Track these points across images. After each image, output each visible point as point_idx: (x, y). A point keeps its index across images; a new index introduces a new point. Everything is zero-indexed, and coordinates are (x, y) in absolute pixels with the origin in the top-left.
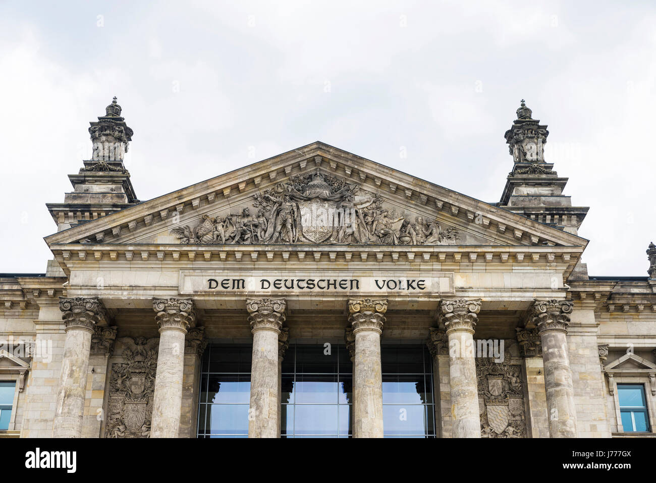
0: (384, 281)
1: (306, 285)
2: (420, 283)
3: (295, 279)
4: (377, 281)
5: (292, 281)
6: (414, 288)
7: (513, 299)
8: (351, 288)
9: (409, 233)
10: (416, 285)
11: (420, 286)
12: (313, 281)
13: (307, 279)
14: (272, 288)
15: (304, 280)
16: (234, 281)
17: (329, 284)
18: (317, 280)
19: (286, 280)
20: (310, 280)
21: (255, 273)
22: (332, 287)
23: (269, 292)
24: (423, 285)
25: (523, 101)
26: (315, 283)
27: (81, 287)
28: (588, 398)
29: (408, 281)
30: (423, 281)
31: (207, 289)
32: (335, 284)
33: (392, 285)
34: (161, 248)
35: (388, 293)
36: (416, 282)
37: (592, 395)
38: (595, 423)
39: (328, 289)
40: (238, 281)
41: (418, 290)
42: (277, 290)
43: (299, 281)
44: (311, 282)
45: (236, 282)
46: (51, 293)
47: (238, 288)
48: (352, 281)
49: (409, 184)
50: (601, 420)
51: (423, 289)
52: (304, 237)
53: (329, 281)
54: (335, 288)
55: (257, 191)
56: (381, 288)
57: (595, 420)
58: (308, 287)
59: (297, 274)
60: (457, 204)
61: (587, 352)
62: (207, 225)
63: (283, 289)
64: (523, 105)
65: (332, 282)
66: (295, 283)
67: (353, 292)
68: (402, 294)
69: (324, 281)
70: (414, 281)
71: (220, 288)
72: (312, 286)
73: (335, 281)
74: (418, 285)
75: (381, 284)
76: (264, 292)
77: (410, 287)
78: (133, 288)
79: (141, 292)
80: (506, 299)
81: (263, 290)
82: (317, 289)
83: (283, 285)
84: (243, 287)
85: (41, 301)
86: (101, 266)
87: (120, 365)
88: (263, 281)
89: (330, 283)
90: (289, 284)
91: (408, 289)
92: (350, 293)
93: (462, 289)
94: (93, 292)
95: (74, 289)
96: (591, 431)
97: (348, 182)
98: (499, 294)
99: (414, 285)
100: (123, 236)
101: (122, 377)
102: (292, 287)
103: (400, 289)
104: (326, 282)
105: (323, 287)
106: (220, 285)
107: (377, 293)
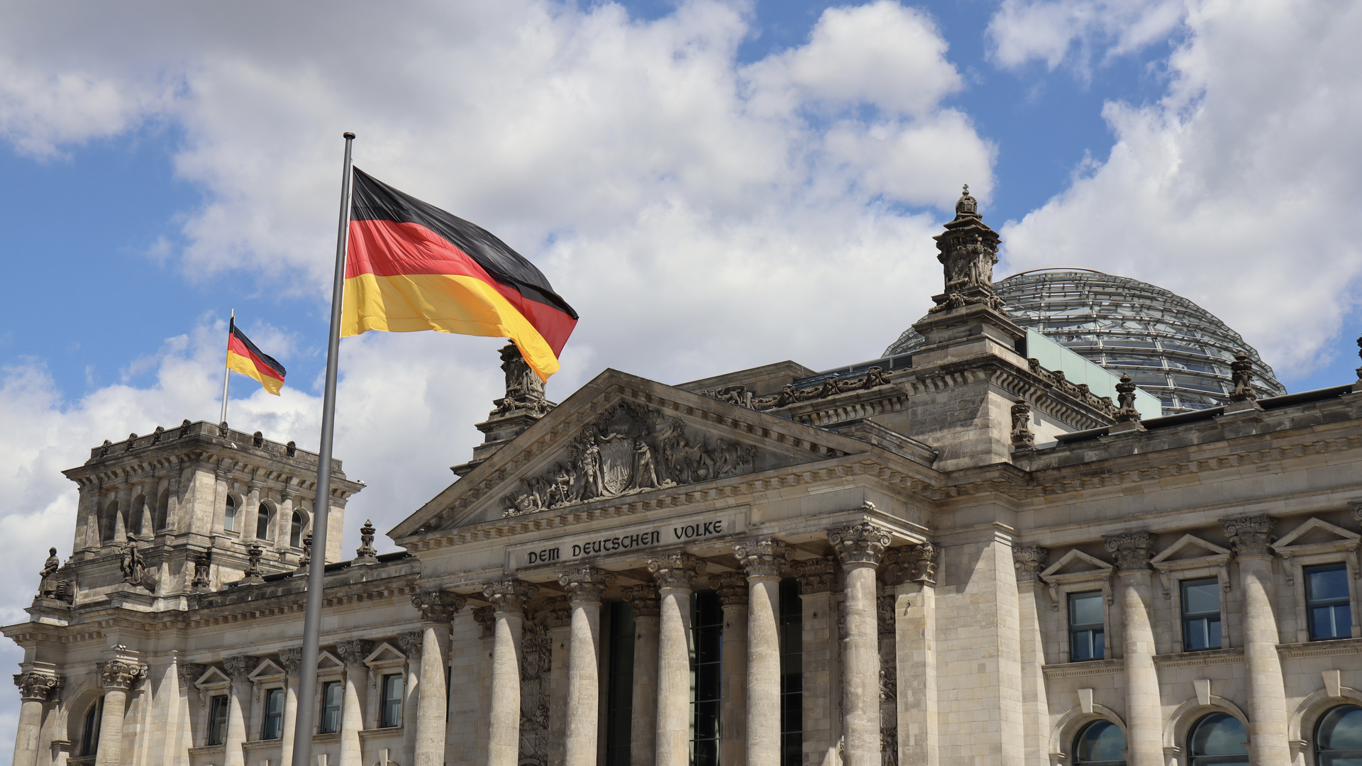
0: (683, 528)
1: (612, 545)
2: (717, 525)
3: (602, 540)
4: (675, 530)
5: (600, 542)
6: (710, 533)
8: (652, 543)
9: (705, 464)
10: (713, 528)
11: (717, 529)
12: (618, 539)
13: (613, 538)
14: (583, 555)
15: (610, 540)
16: (550, 550)
17: (632, 541)
18: (621, 538)
19: (594, 543)
20: (615, 539)
21: (567, 539)
22: (634, 543)
23: (579, 559)
24: (720, 526)
25: (966, 187)
26: (620, 541)
29: (705, 524)
30: (720, 522)
31: (528, 565)
32: (637, 540)
33: (690, 531)
35: (685, 543)
36: (713, 524)
37: (983, 624)
39: (631, 546)
40: (554, 550)
41: (715, 534)
42: (586, 555)
43: (605, 541)
44: (617, 541)
45: (552, 552)
47: (554, 559)
48: (653, 533)
51: (718, 532)
53: (632, 537)
54: (638, 544)
56: (679, 538)
58: (613, 548)
59: (605, 534)
63: (592, 553)
65: (635, 538)
66: (602, 544)
67: (654, 548)
68: (699, 542)
69: (627, 537)
70: (711, 523)
71: (539, 562)
72: (616, 546)
73: (638, 536)
74: (715, 527)
75: (679, 533)
76: (575, 560)
77: (707, 532)
81: (575, 557)
82: (621, 549)
83: (591, 549)
84: (558, 557)
86: (443, 553)
88: (574, 546)
89: (634, 539)
90: (597, 547)
91: (705, 534)
92: (651, 548)
93: (756, 527)
94: (438, 581)
95: (424, 582)
99: (711, 528)
100: (457, 517)
102: (600, 550)
103: (698, 535)
104: (630, 538)
105: (626, 545)
106: (538, 558)
107: (674, 544)
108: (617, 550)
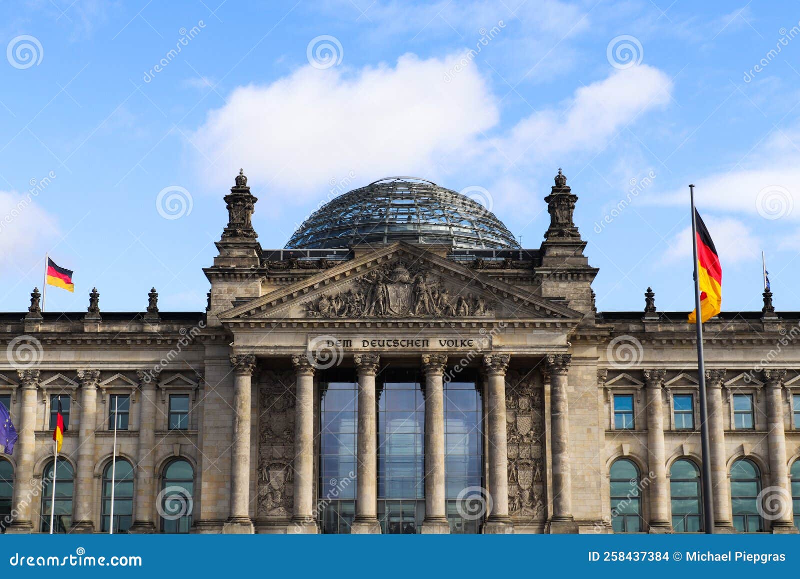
0: (445, 341)
1: (393, 344)
2: (470, 342)
3: (386, 340)
4: (440, 341)
5: (384, 341)
6: (465, 346)
7: (532, 353)
8: (423, 346)
9: (463, 306)
11: (470, 344)
12: (398, 341)
13: (394, 339)
14: (370, 347)
15: (391, 341)
16: (344, 341)
17: (408, 344)
18: (400, 340)
19: (379, 341)
20: (396, 340)
21: (358, 336)
22: (410, 345)
23: (368, 349)
24: (472, 343)
25: (560, 169)
26: (399, 342)
27: (242, 347)
28: (587, 409)
29: (462, 341)
30: (472, 340)
32: (412, 343)
33: (450, 343)
34: (295, 321)
35: (448, 349)
36: (467, 341)
38: (590, 427)
39: (407, 346)
40: (347, 341)
41: (468, 347)
42: (373, 347)
43: (388, 341)
44: (396, 342)
45: (346, 342)
46: (213, 338)
47: (347, 346)
48: (423, 341)
49: (462, 271)
50: (595, 425)
51: (471, 346)
52: (391, 310)
53: (408, 341)
54: (412, 346)
55: (358, 275)
56: (443, 346)
57: (590, 425)
58: (394, 345)
59: (387, 336)
60: (496, 287)
61: (589, 377)
62: (325, 301)
63: (378, 347)
64: (560, 173)
66: (386, 342)
67: (425, 349)
68: (457, 350)
69: (404, 341)
70: (465, 340)
72: (396, 345)
73: (412, 341)
74: (468, 343)
75: (443, 343)
76: (365, 349)
77: (463, 346)
78: (276, 347)
79: (283, 350)
80: (527, 353)
81: (364, 348)
82: (400, 347)
83: (377, 344)
84: (351, 346)
85: (206, 343)
86: (254, 331)
87: (265, 389)
88: (364, 341)
89: (409, 342)
90: (381, 343)
91: (461, 346)
92: (423, 349)
93: (498, 347)
95: (238, 348)
96: (587, 433)
97: (421, 268)
98: (523, 350)
99: (466, 343)
101: (267, 397)
102: (384, 345)
103: (456, 346)
104: (406, 341)
105: (404, 345)
107: (440, 349)
108: (397, 347)
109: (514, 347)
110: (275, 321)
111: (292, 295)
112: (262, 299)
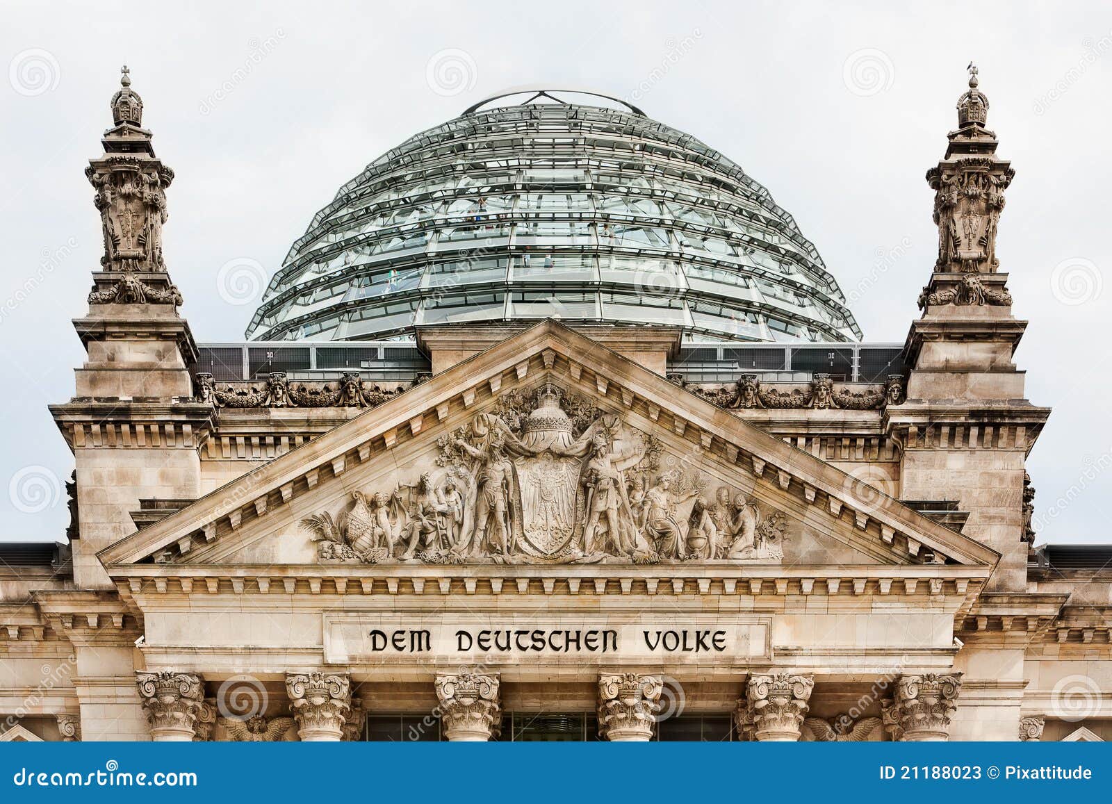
0: (659, 633)
1: (531, 643)
2: (718, 637)
3: (513, 629)
4: (646, 633)
5: (508, 633)
6: (706, 648)
7: (866, 671)
8: (605, 649)
9: (704, 528)
10: (711, 641)
11: (717, 644)
12: (542, 633)
13: (532, 629)
14: (476, 650)
15: (526, 633)
16: (413, 633)
17: (568, 641)
18: (548, 632)
19: (498, 633)
20: (537, 632)
21: (447, 617)
22: (572, 645)
23: (470, 659)
24: (722, 641)
26: (546, 637)
29: (698, 633)
30: (722, 633)
31: (369, 652)
32: (577, 641)
33: (671, 642)
34: (291, 573)
35: (666, 659)
36: (711, 634)
39: (566, 649)
40: (420, 633)
41: (713, 651)
42: (483, 652)
43: (519, 633)
44: (539, 636)
45: (416, 635)
47: (420, 649)
48: (605, 633)
51: (721, 649)
52: (526, 540)
53: (567, 633)
54: (578, 648)
55: (442, 430)
56: (652, 648)
58: (534, 647)
59: (516, 620)
60: (787, 468)
62: (361, 512)
63: (494, 650)
65: (573, 636)
66: (513, 637)
67: (607, 659)
68: (687, 662)
69: (559, 633)
70: (707, 633)
71: (390, 649)
72: (539, 645)
73: (578, 633)
74: (714, 640)
75: (653, 639)
76: (463, 659)
77: (701, 646)
78: (250, 650)
79: (264, 659)
80: (856, 671)
81: (461, 653)
82: (548, 651)
83: (492, 643)
84: (428, 648)
86: (190, 604)
88: (461, 633)
89: (570, 638)
90: (502, 640)
91: (697, 650)
92: (603, 659)
93: (786, 652)
94: (186, 658)
95: (156, 653)
98: (844, 661)
99: (708, 641)
100: (222, 540)
102: (508, 647)
103: (685, 649)
104: (563, 635)
105: (558, 646)
106: (390, 642)
107: (646, 659)
108: (540, 653)
109: (827, 653)
110: (241, 573)
111: (278, 492)
112: (207, 504)
